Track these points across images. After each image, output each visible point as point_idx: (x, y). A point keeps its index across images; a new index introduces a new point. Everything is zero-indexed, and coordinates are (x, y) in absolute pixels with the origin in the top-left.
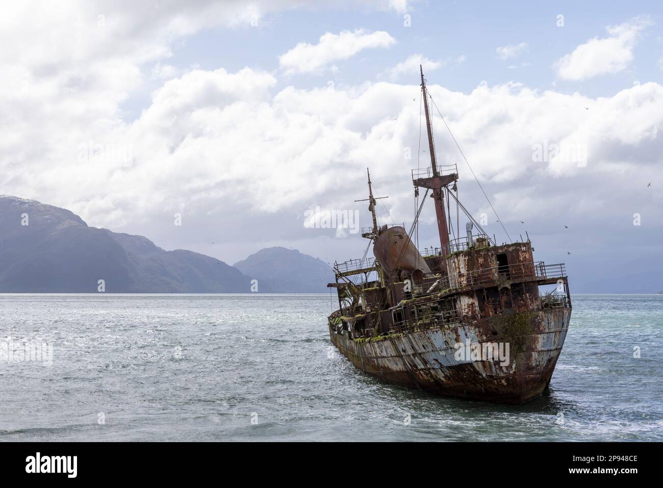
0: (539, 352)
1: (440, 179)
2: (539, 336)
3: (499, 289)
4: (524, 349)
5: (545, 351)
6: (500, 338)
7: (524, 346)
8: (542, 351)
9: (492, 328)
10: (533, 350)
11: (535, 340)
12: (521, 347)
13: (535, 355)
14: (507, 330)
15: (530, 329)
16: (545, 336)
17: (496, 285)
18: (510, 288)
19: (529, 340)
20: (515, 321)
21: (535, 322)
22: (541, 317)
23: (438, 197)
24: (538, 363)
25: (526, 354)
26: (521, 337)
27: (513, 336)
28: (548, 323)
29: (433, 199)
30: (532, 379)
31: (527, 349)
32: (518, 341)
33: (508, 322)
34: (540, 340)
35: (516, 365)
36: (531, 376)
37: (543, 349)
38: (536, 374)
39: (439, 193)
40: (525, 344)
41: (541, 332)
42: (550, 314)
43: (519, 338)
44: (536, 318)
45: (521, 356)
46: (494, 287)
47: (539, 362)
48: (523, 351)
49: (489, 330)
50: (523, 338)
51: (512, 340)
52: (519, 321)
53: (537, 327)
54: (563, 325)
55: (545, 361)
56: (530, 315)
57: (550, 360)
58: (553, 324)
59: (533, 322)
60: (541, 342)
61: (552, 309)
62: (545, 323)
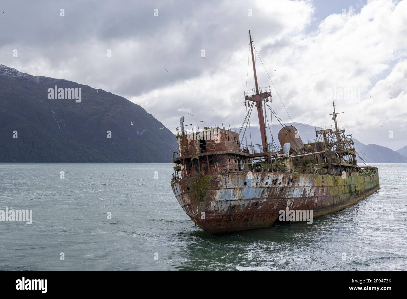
0: (217, 202)
1: (260, 96)
2: (217, 191)
3: (192, 160)
4: (205, 199)
5: (223, 201)
6: (191, 192)
7: (205, 197)
8: (220, 201)
9: (187, 185)
10: (212, 200)
11: (213, 194)
12: (202, 198)
13: (213, 204)
14: (195, 186)
15: (210, 186)
16: (223, 191)
17: (190, 157)
18: (198, 159)
19: (209, 193)
20: (200, 181)
21: (214, 181)
22: (219, 178)
23: (259, 106)
24: (216, 209)
25: (206, 202)
26: (203, 191)
27: (198, 191)
28: (226, 182)
29: (256, 108)
30: (212, 219)
31: (207, 199)
32: (201, 194)
33: (196, 181)
34: (217, 193)
35: (198, 210)
36: (211, 217)
37: (221, 199)
38: (215, 216)
39: (259, 104)
40: (206, 196)
41: (219, 189)
42: (227, 177)
43: (201, 192)
44: (215, 179)
45: (202, 204)
46: (189, 158)
47: (218, 208)
48: (204, 201)
49: (185, 186)
50: (204, 192)
51: (197, 193)
52: (203, 181)
53: (216, 185)
54: (245, 184)
55: (224, 207)
56: (210, 177)
57: (234, 207)
58: (230, 183)
59: (213, 181)
60: (218, 195)
61: (229, 173)
62: (222, 182)
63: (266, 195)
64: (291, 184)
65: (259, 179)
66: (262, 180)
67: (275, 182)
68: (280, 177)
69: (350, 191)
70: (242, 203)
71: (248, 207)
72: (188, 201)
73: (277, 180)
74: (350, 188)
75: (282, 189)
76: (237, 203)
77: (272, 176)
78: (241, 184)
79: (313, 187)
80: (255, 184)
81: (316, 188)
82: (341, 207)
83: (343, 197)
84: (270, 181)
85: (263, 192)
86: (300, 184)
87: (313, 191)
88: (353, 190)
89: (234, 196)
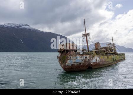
0: (68, 63)
1: (86, 34)
3: (61, 51)
5: (70, 63)
6: (61, 60)
9: (60, 58)
10: (66, 63)
16: (70, 60)
19: (66, 61)
24: (68, 65)
32: (64, 61)
36: (66, 67)
38: (68, 67)
39: (86, 36)
48: (64, 63)
53: (68, 58)
54: (76, 58)
55: (70, 65)
56: (66, 56)
57: (73, 64)
58: (72, 58)
59: (67, 57)
60: (68, 61)
61: (72, 55)
62: (69, 58)
63: (83, 61)
64: (92, 58)
65: (81, 57)
66: (82, 57)
67: (86, 57)
68: (88, 56)
69: (113, 60)
70: (76, 63)
71: (78, 64)
72: (61, 63)
73: (87, 57)
74: (114, 59)
75: (89, 60)
76: (74, 63)
77: (85, 56)
78: (75, 58)
79: (99, 59)
80: (79, 58)
81: (101, 59)
82: (109, 65)
83: (111, 62)
84: (84, 58)
85: (82, 60)
86: (95, 58)
87: (100, 60)
88: (115, 60)
89: (73, 61)
